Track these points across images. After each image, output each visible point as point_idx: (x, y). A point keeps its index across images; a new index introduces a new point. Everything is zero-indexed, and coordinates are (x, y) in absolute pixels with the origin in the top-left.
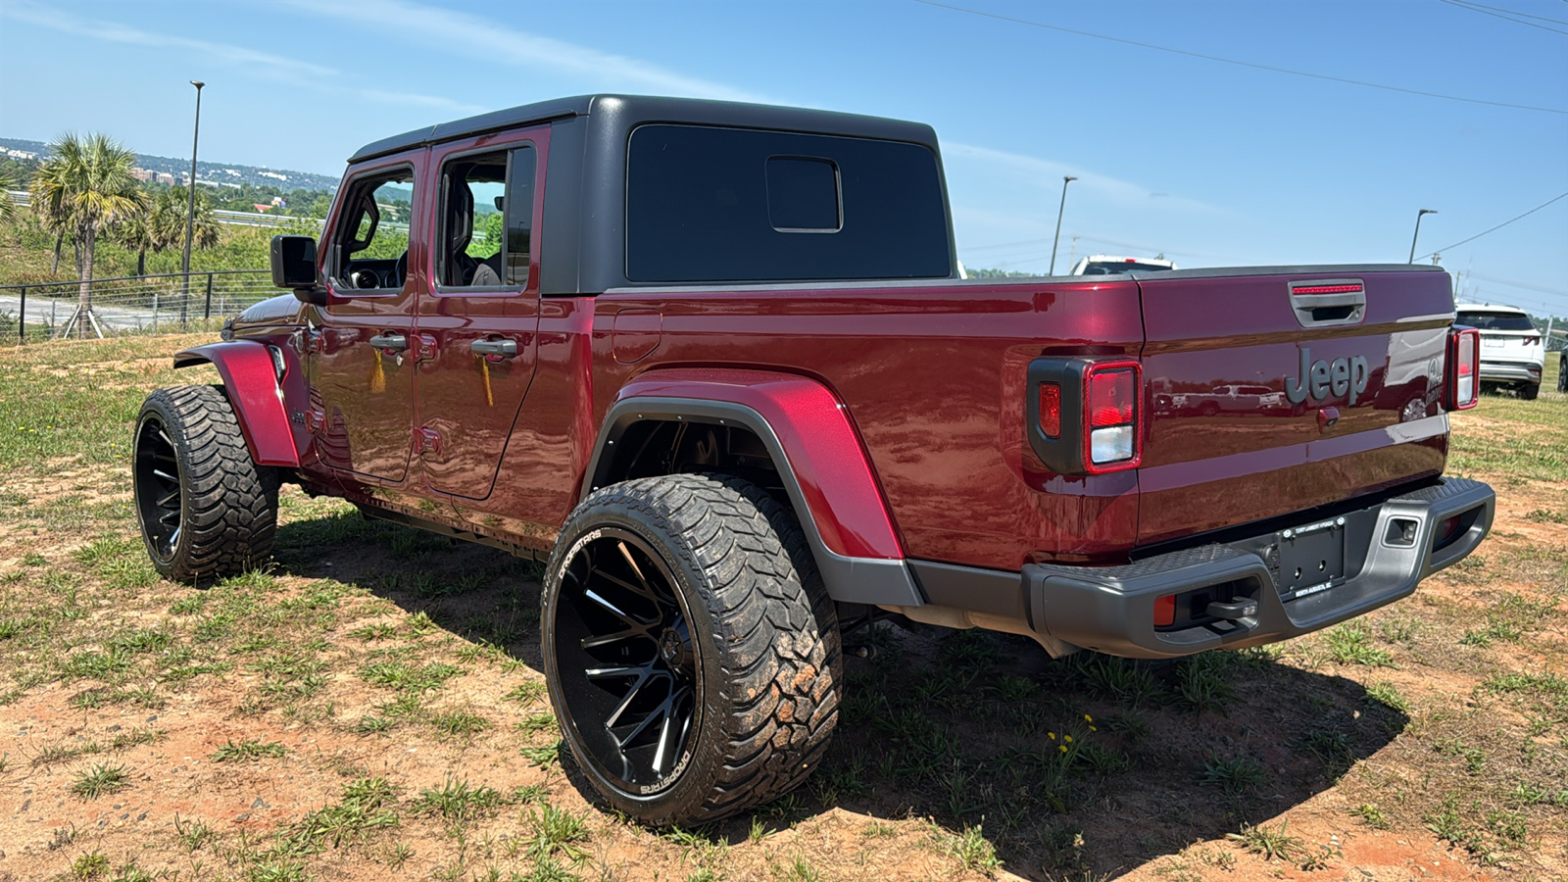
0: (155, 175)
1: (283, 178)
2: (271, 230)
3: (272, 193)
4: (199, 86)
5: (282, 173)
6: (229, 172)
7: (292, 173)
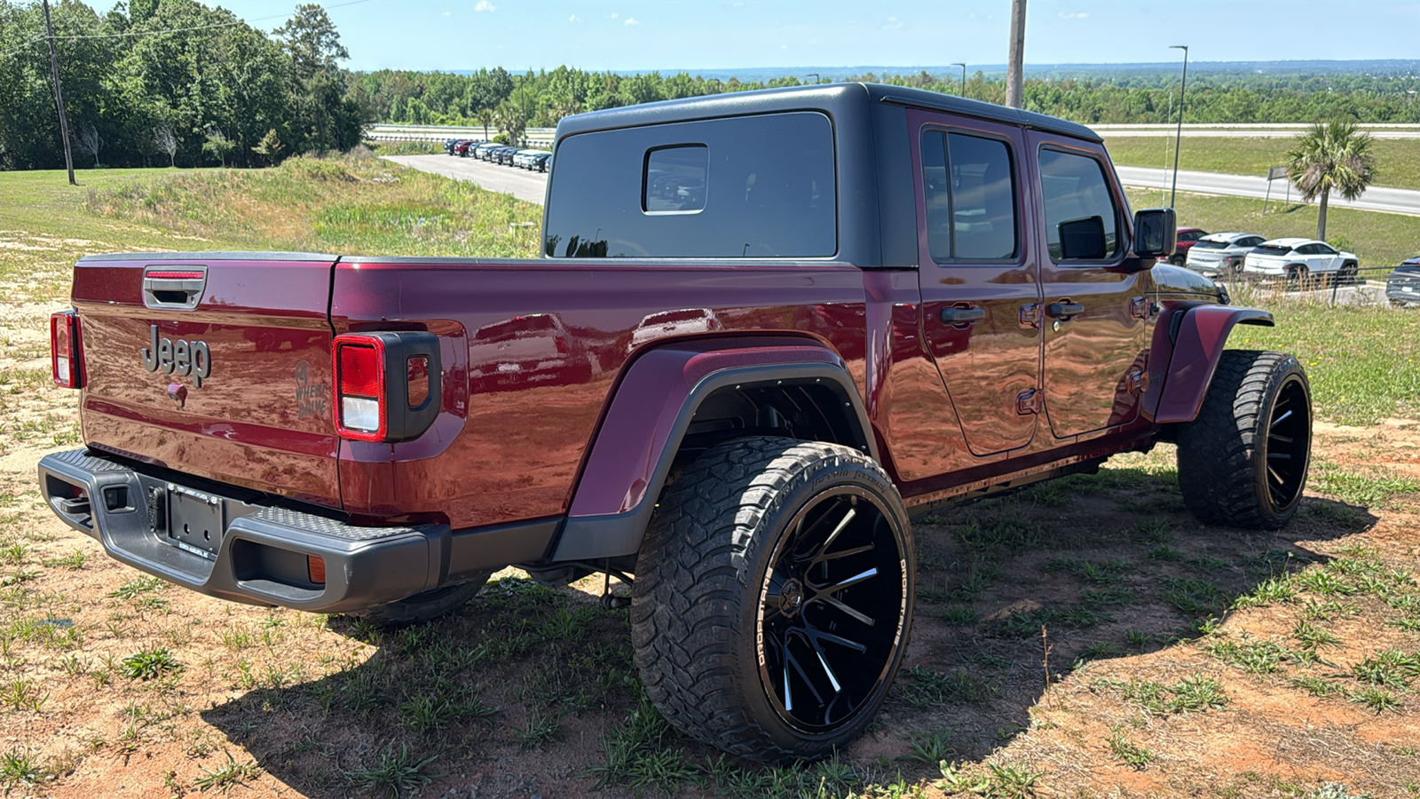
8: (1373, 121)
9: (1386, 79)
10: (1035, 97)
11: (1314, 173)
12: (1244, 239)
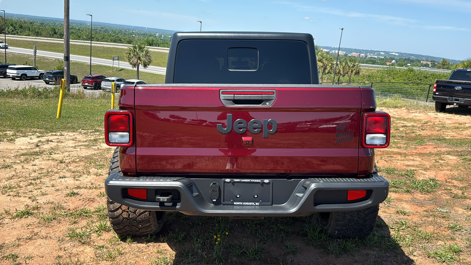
0: (360, 55)
1: (397, 54)
2: (380, 70)
3: (392, 59)
4: (342, 29)
5: (397, 53)
6: (381, 53)
7: (400, 53)
8: (126, 44)
9: (126, 31)
10: (12, 25)
11: (135, 59)
12: (118, 79)
